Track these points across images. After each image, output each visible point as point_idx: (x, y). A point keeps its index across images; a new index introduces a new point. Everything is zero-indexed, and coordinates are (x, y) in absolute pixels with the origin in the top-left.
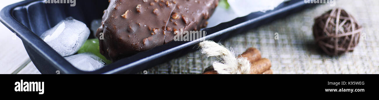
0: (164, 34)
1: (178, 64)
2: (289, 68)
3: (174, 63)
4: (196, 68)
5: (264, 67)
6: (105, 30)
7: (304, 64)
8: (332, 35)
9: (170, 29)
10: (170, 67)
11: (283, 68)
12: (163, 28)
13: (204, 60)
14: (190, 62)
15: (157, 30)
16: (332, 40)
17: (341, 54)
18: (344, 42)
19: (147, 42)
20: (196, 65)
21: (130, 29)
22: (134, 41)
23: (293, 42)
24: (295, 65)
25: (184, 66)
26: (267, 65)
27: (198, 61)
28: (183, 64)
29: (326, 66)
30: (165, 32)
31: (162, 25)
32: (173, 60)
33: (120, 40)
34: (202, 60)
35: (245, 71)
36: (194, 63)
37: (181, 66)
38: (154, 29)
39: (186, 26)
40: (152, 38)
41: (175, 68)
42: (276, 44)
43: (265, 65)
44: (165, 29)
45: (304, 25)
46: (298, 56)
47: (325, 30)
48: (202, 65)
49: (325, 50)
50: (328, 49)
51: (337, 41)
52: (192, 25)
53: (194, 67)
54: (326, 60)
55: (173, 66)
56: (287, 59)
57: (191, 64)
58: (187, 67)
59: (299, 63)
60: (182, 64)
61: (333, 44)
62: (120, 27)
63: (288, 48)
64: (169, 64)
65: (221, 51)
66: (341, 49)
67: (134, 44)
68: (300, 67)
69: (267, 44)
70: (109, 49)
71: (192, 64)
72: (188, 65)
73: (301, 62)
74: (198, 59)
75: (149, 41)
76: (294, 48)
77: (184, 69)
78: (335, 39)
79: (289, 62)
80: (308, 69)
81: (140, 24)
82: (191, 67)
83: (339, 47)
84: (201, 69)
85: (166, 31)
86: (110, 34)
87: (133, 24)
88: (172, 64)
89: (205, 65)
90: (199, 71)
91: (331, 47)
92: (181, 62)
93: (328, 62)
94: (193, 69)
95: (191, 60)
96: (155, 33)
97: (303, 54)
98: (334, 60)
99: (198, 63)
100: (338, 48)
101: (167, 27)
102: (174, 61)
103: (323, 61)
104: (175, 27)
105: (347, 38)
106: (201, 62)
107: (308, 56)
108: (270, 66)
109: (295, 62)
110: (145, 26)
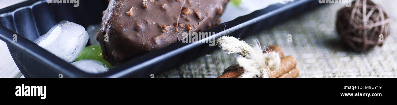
0: (176, 31)
1: (190, 69)
2: (315, 67)
3: (185, 69)
4: (211, 73)
5: (289, 65)
6: (108, 30)
7: (331, 62)
8: (360, 26)
9: (182, 25)
10: (181, 73)
11: (308, 68)
12: (175, 25)
13: (218, 64)
14: (203, 67)
15: (168, 27)
16: (360, 32)
17: (370, 48)
18: (373, 34)
19: (158, 41)
20: (210, 70)
21: (138, 27)
22: (144, 40)
23: (313, 40)
24: (321, 64)
25: (197, 71)
26: (292, 62)
27: (211, 66)
28: (196, 69)
29: (356, 62)
30: (177, 29)
31: (173, 21)
32: (183, 66)
33: (127, 40)
34: (215, 64)
35: (274, 64)
36: (207, 68)
37: (193, 72)
38: (165, 26)
39: (200, 22)
40: (164, 36)
41: (187, 74)
42: (294, 44)
43: (290, 63)
44: (177, 26)
45: (321, 23)
46: (322, 55)
47: (351, 22)
48: (217, 70)
49: (352, 45)
50: (356, 43)
51: (366, 33)
52: (206, 21)
53: (209, 72)
54: (355, 56)
55: (185, 72)
56: (310, 59)
57: (204, 69)
58: (201, 72)
59: (325, 62)
60: (194, 69)
61: (362, 37)
62: (126, 26)
63: (309, 47)
64: (180, 71)
65: (242, 47)
66: (371, 42)
67: (144, 43)
68: (327, 66)
69: (285, 45)
70: (114, 53)
71: (206, 69)
72: (202, 70)
73: (327, 61)
74: (211, 63)
75: (161, 39)
76: (315, 48)
77: (198, 74)
78: (363, 31)
79: (313, 61)
80: (336, 67)
81: (148, 21)
82: (205, 72)
83: (369, 39)
84: (216, 73)
85: (178, 27)
86: (116, 33)
87: (140, 21)
88: (183, 70)
89: (220, 69)
90: (215, 75)
91: (359, 40)
92: (193, 68)
93: (357, 59)
94: (207, 74)
95: (203, 65)
96: (166, 30)
97: (327, 53)
98: (363, 55)
99: (212, 68)
100: (367, 42)
101: (179, 24)
102: (185, 67)
103: (351, 58)
104: (188, 23)
105: (376, 29)
106: (216, 67)
107: (333, 53)
108: (295, 65)
109: (321, 61)
110: (154, 23)
